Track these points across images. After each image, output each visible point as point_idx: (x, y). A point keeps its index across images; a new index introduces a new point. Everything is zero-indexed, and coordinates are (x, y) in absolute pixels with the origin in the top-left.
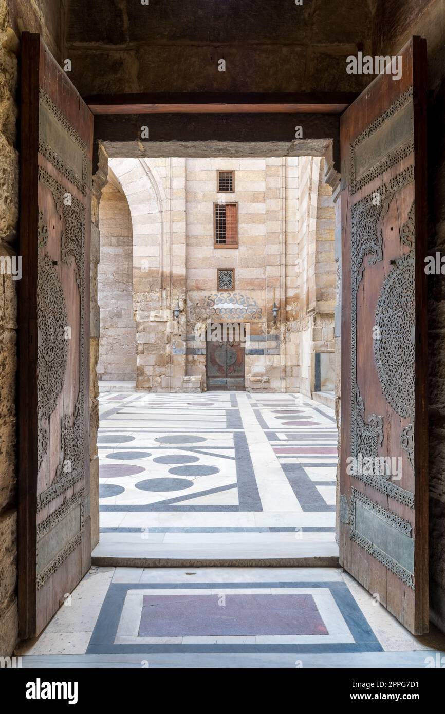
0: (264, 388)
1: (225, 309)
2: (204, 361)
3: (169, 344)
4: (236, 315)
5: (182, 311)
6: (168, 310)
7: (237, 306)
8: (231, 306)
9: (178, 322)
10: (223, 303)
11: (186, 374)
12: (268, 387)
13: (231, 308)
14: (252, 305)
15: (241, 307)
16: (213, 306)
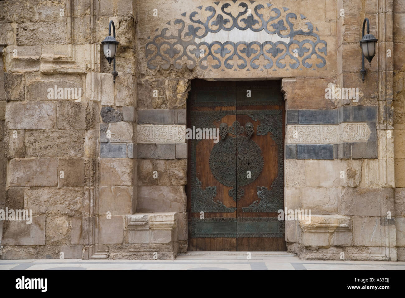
0: (337, 247)
1: (235, 46)
2: (182, 174)
3: (90, 132)
4: (261, 58)
5: (124, 49)
6: (87, 46)
7: (263, 37)
8: (249, 36)
9: (115, 75)
10: (229, 29)
11: (138, 209)
12: (349, 243)
13: (248, 41)
14: (301, 33)
15: (275, 38)
16: (204, 36)
